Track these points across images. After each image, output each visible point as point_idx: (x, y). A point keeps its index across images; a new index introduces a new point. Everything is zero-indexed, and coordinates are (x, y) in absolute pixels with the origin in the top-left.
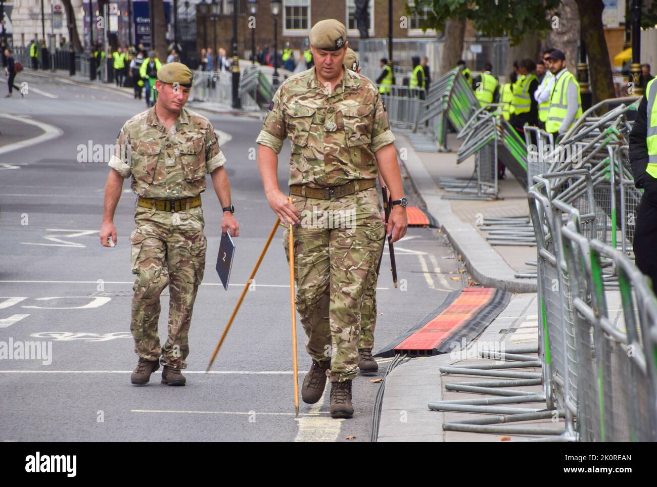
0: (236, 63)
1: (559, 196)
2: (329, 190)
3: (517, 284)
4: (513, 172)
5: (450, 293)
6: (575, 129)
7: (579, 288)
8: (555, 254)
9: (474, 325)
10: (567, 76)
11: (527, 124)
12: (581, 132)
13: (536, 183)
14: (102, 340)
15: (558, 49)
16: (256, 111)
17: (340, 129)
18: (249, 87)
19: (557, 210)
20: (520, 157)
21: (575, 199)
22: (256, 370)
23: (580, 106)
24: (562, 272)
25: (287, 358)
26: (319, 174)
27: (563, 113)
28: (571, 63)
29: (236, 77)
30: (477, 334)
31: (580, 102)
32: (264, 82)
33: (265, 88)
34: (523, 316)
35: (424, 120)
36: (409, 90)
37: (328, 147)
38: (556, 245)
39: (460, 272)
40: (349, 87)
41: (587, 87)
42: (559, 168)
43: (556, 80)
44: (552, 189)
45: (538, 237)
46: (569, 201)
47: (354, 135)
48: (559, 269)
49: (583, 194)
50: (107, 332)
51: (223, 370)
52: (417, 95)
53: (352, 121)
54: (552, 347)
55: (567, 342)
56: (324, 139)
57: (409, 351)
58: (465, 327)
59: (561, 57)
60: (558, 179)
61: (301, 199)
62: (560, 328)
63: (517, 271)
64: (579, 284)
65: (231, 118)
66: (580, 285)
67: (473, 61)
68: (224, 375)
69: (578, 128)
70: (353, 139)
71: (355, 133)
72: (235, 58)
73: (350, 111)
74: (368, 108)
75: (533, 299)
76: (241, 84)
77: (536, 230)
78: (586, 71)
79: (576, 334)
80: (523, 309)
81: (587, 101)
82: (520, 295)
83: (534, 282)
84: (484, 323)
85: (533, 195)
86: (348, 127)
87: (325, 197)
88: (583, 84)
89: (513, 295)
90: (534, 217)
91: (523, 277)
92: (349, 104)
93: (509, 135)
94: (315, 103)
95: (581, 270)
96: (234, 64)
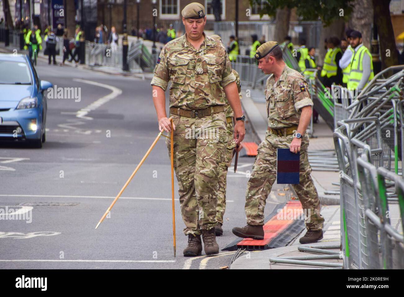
0: (125, 38)
1: (357, 136)
2: (195, 112)
3: (326, 199)
4: (323, 118)
5: (277, 205)
6: (369, 87)
7: (370, 202)
8: (353, 177)
9: (295, 228)
10: (363, 49)
11: (334, 83)
12: (373, 89)
13: (340, 126)
14: (26, 237)
15: (357, 30)
16: (139, 73)
17: (206, 72)
18: (135, 55)
19: (354, 146)
20: (329, 107)
21: (368, 138)
22: (138, 260)
23: (372, 70)
24: (357, 191)
25: (160, 250)
26: (190, 101)
27: (360, 76)
28: (367, 40)
29: (125, 48)
30: (297, 235)
31: (372, 68)
32: (145, 52)
33: (146, 56)
34: (330, 222)
35: (260, 80)
36: (249, 59)
37: (197, 84)
38: (353, 171)
39: (285, 190)
40: (209, 46)
41: (378, 57)
42: (356, 115)
43: (355, 53)
44: (352, 131)
45: (341, 165)
46: (363, 140)
47: (214, 76)
48: (356, 188)
49: (374, 134)
50: (30, 232)
51: (114, 259)
52: (255, 62)
53: (213, 67)
54: (350, 245)
55: (361, 241)
56: (195, 79)
57: (248, 247)
58: (288, 229)
59: (359, 35)
60: (356, 124)
61: (177, 116)
62: (356, 231)
63: (326, 190)
64: (369, 199)
65: (121, 77)
66: (371, 200)
67: (296, 38)
68: (115, 263)
69: (371, 87)
70: (213, 78)
71: (214, 75)
72: (125, 35)
73: (211, 61)
74: (221, 59)
75: (337, 210)
76: (129, 53)
77: (339, 160)
78: (377, 46)
79: (367, 235)
80: (330, 217)
81: (377, 67)
82: (328, 207)
83: (338, 197)
84: (302, 226)
85: (337, 134)
86: (210, 71)
87: (192, 116)
88: (375, 55)
89: (323, 207)
90: (338, 151)
91: (330, 194)
92: (210, 56)
93: (321, 91)
94: (188, 56)
95: (371, 189)
96: (125, 39)
